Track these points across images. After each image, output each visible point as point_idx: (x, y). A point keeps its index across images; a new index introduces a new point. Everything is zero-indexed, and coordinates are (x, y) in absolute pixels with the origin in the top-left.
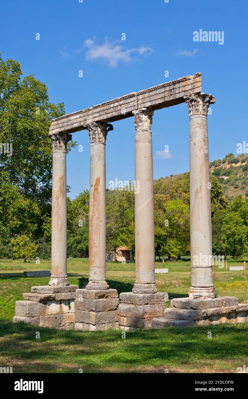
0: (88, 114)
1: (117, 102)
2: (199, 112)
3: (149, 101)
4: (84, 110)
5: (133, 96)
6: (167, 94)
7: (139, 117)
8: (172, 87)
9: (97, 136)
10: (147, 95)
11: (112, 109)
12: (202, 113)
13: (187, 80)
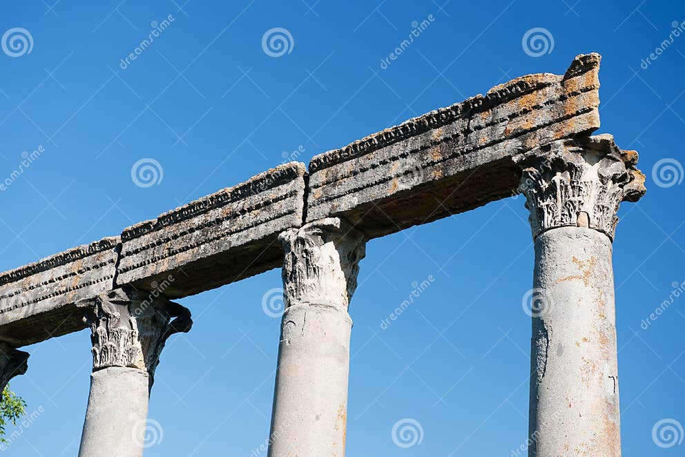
0: (98, 263)
1: (221, 204)
2: (583, 217)
3: (355, 190)
4: (85, 247)
5: (290, 175)
6: (434, 155)
7: (306, 251)
8: (458, 125)
9: (122, 342)
10: (348, 166)
11: (197, 232)
12: (594, 221)
13: (531, 92)
